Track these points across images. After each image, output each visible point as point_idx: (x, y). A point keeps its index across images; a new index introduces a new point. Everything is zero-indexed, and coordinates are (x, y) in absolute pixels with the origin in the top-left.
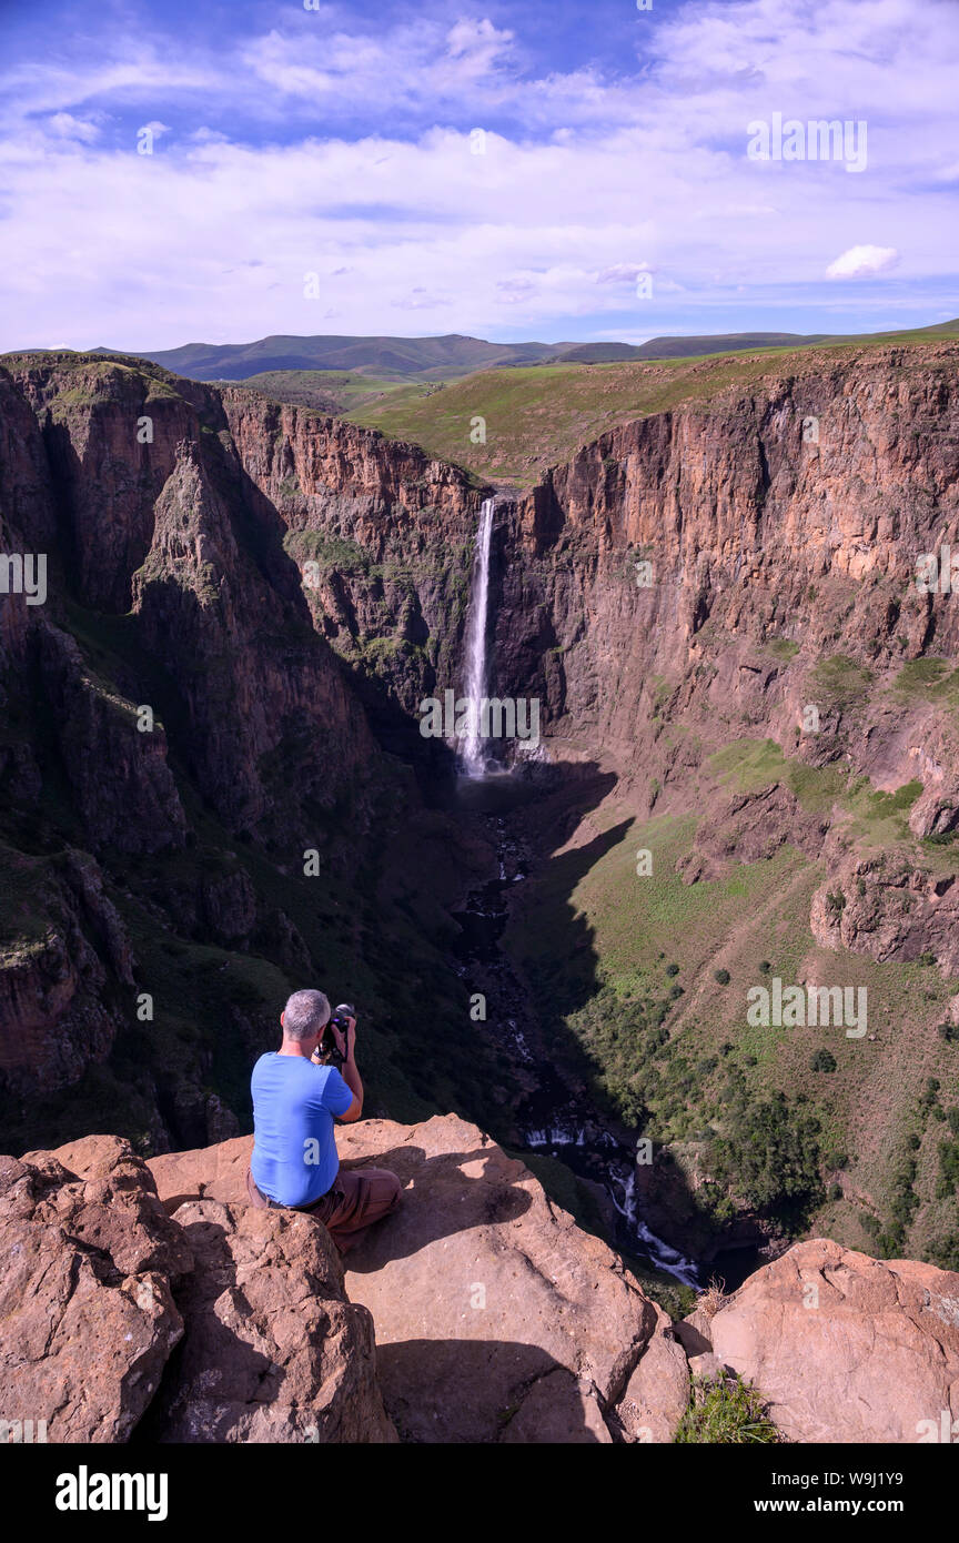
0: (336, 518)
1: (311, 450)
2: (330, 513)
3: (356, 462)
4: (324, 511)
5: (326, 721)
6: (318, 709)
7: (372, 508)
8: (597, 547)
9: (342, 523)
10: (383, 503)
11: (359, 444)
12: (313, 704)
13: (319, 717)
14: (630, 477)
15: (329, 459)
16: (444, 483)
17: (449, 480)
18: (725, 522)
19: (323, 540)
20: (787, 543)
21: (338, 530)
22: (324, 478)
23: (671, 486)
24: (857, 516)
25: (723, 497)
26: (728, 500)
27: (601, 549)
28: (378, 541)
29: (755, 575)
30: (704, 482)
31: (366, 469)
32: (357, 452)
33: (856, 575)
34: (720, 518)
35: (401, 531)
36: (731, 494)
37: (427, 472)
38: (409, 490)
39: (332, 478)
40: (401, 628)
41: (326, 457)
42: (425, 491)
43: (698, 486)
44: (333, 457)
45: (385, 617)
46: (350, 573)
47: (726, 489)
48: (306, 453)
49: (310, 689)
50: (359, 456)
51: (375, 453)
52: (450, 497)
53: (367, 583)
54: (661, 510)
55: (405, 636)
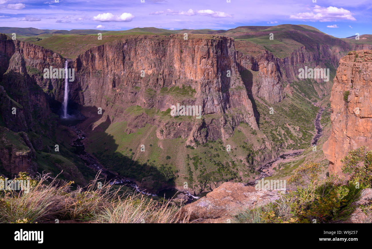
0: (33, 64)
1: (28, 50)
2: (31, 63)
3: (38, 52)
4: (30, 62)
5: (42, 106)
6: (41, 104)
7: (41, 62)
8: (90, 70)
9: (34, 65)
10: (43, 61)
11: (39, 49)
12: (40, 102)
13: (41, 105)
14: (96, 57)
15: (32, 52)
16: (57, 57)
17: (58, 57)
18: (117, 65)
19: (30, 68)
20: (134, 69)
21: (33, 66)
22: (30, 55)
23: (105, 59)
24: (148, 64)
25: (116, 61)
26: (117, 61)
27: (91, 71)
28: (42, 69)
29: (129, 75)
30: (112, 58)
31: (40, 54)
32: (38, 51)
33: (149, 74)
34: (116, 65)
35: (47, 67)
36: (118, 60)
37: (53, 55)
38: (49, 58)
39: (32, 56)
40: (47, 87)
41: (31, 51)
42: (52, 59)
43: (111, 58)
44: (33, 51)
45: (44, 85)
46: (36, 75)
47: (117, 59)
48: (26, 50)
49: (40, 99)
50: (39, 51)
51: (42, 51)
52: (58, 60)
53: (40, 77)
54: (103, 63)
55: (48, 88)
